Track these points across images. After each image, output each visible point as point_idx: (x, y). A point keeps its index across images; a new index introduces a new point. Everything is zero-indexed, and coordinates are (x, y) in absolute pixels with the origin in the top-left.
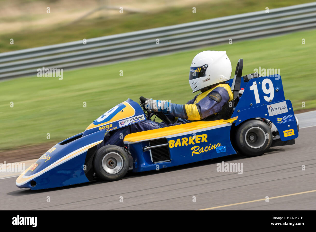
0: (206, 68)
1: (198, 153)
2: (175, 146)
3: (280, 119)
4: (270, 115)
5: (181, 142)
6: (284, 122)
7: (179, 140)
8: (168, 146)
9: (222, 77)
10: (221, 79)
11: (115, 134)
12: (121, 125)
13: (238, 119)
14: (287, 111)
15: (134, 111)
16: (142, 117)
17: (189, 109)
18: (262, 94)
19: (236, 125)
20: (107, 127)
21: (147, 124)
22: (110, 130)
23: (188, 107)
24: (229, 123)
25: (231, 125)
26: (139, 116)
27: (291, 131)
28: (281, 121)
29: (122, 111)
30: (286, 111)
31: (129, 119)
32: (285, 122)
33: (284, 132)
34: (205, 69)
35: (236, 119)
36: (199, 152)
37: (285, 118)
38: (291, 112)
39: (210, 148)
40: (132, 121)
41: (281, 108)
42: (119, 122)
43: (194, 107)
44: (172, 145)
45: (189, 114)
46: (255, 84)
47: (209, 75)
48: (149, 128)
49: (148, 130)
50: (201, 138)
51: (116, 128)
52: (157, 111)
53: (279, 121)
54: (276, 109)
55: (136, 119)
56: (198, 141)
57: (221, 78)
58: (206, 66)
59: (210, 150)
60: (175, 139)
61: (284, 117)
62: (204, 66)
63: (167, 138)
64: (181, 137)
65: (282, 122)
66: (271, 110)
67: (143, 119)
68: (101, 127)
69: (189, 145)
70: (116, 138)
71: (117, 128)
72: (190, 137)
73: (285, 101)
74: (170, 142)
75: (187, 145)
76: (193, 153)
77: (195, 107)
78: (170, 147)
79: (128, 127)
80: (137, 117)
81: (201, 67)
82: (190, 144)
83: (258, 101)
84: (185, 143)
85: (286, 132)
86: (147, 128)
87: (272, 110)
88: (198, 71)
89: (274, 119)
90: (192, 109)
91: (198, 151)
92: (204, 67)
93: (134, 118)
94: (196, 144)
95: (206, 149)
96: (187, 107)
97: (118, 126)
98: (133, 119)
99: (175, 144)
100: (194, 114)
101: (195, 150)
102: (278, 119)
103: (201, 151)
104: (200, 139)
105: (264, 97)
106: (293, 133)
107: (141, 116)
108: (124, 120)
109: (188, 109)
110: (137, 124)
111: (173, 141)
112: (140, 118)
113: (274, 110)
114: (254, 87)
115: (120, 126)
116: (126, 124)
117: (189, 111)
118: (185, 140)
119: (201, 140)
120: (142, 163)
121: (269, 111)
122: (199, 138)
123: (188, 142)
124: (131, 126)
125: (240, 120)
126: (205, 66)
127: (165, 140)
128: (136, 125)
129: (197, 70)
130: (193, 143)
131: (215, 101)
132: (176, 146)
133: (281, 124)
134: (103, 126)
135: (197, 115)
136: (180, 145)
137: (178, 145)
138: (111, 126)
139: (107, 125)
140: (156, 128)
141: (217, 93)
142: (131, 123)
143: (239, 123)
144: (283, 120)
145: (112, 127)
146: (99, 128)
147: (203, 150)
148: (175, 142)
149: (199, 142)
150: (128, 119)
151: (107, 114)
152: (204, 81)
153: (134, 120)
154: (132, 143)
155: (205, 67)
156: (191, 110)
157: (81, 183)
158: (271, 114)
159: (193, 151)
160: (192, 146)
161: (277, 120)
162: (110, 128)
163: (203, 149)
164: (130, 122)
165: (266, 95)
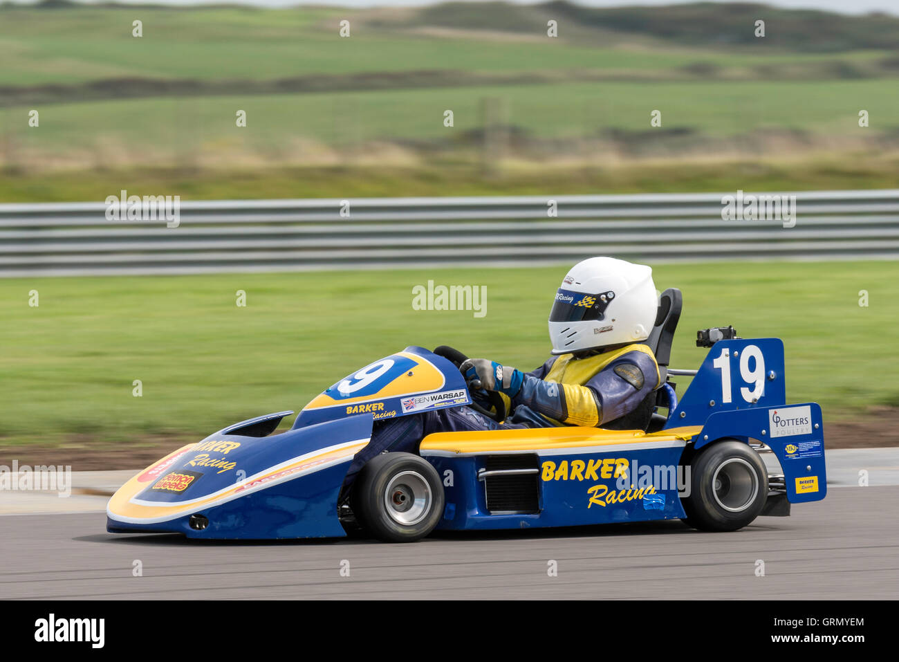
0: (609, 300)
1: (603, 504)
2: (555, 479)
3: (793, 447)
4: (773, 435)
5: (570, 469)
6: (799, 456)
7: (564, 464)
8: (540, 473)
9: (641, 330)
10: (636, 333)
11: (387, 429)
12: (407, 408)
13: (703, 433)
14: (810, 432)
15: (441, 379)
16: (461, 397)
17: (573, 396)
18: (738, 382)
19: (697, 447)
20: (368, 408)
21: (463, 414)
22: (378, 417)
23: (573, 391)
24: (682, 439)
25: (683, 445)
26: (454, 392)
27: (813, 481)
28: (794, 453)
29: (410, 374)
30: (807, 429)
31: (430, 396)
32: (803, 456)
33: (798, 480)
34: (606, 301)
35: (698, 433)
36: (605, 501)
37: (805, 446)
38: (817, 434)
39: (630, 496)
40: (434, 402)
41: (799, 420)
42: (403, 401)
43: (586, 394)
44: (548, 475)
45: (573, 408)
46: (726, 355)
47: (613, 320)
48: (467, 427)
49: (466, 429)
50: (614, 466)
51: (393, 414)
52: (492, 389)
53: (788, 452)
54: (787, 422)
55: (446, 399)
56: (608, 473)
57: (638, 331)
58: (610, 296)
59: (630, 499)
60: (557, 460)
61: (800, 444)
62: (606, 294)
63: (540, 455)
64: (570, 458)
65: (796, 456)
66: (777, 422)
67: (464, 400)
68: (353, 406)
69: (585, 479)
70: (389, 440)
71: (395, 413)
72: (592, 462)
73: (809, 406)
74: (545, 465)
75: (581, 478)
76: (592, 500)
77: (589, 394)
78: (545, 478)
79: (421, 416)
80: (448, 393)
81: (598, 297)
82: (587, 477)
83: (727, 398)
84: (576, 473)
85: (801, 482)
86: (462, 426)
87: (779, 424)
88: (586, 305)
89: (778, 446)
90: (581, 398)
91: (603, 499)
92: (604, 296)
93: (442, 394)
94: (601, 481)
95: (622, 497)
96: (570, 390)
97: (399, 409)
98: (439, 398)
99: (554, 472)
100: (586, 411)
101: (597, 495)
102: (788, 446)
103: (609, 499)
104: (611, 469)
105: (742, 389)
106: (815, 488)
107: (458, 392)
108: (415, 398)
109: (571, 396)
110: (441, 412)
111: (553, 465)
112: (456, 398)
113: (783, 424)
114: (722, 362)
115: (405, 411)
116: (420, 407)
117: (574, 401)
118: (579, 467)
119: (613, 472)
120: (472, 508)
121: (772, 424)
122: (610, 465)
123: (583, 473)
124: (429, 415)
125: (706, 437)
126: (608, 295)
127: (532, 460)
128: (439, 414)
129: (584, 302)
130: (596, 478)
131: (630, 386)
132: (557, 478)
133: (792, 460)
134: (358, 405)
135: (591, 414)
136: (565, 478)
137: (562, 477)
138: (381, 406)
139: (370, 403)
140: (482, 427)
141: (634, 364)
142: (433, 406)
143: (705, 443)
144: (798, 452)
145: (382, 409)
146: (348, 408)
147: (615, 498)
148: (557, 469)
149: (609, 476)
150: (426, 396)
151: (365, 377)
152: (597, 331)
153: (440, 400)
154: (459, 454)
155: (607, 298)
156: (577, 401)
157: (324, 537)
158: (776, 431)
159: (592, 495)
160: (591, 482)
161: (786, 449)
162: (378, 412)
163: (615, 495)
164: (431, 403)
165: (745, 385)
